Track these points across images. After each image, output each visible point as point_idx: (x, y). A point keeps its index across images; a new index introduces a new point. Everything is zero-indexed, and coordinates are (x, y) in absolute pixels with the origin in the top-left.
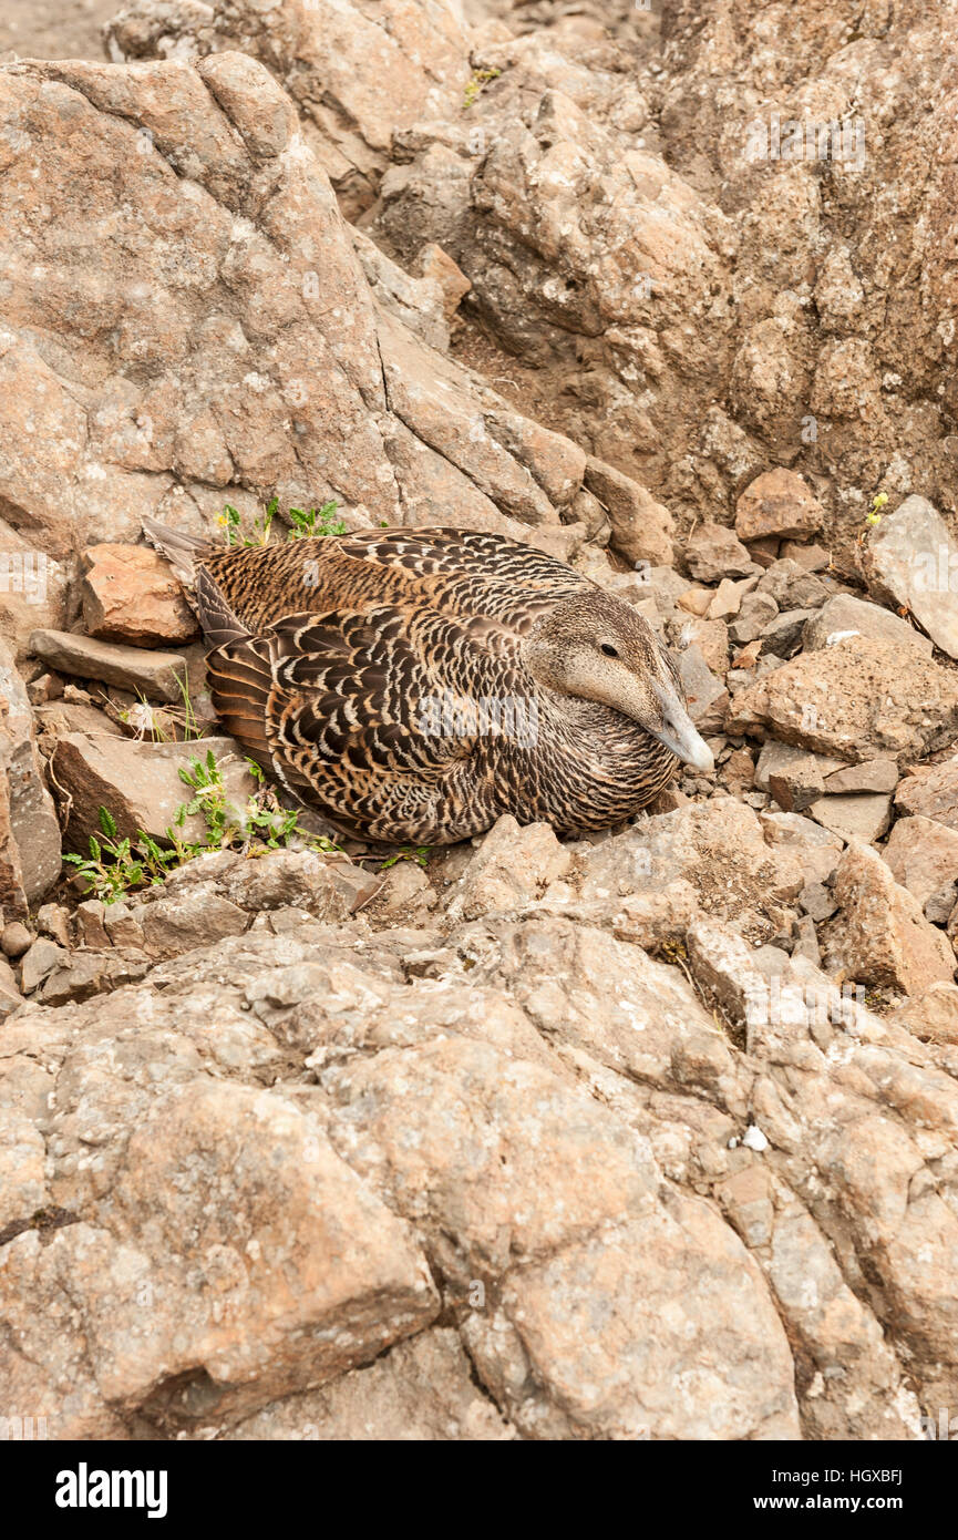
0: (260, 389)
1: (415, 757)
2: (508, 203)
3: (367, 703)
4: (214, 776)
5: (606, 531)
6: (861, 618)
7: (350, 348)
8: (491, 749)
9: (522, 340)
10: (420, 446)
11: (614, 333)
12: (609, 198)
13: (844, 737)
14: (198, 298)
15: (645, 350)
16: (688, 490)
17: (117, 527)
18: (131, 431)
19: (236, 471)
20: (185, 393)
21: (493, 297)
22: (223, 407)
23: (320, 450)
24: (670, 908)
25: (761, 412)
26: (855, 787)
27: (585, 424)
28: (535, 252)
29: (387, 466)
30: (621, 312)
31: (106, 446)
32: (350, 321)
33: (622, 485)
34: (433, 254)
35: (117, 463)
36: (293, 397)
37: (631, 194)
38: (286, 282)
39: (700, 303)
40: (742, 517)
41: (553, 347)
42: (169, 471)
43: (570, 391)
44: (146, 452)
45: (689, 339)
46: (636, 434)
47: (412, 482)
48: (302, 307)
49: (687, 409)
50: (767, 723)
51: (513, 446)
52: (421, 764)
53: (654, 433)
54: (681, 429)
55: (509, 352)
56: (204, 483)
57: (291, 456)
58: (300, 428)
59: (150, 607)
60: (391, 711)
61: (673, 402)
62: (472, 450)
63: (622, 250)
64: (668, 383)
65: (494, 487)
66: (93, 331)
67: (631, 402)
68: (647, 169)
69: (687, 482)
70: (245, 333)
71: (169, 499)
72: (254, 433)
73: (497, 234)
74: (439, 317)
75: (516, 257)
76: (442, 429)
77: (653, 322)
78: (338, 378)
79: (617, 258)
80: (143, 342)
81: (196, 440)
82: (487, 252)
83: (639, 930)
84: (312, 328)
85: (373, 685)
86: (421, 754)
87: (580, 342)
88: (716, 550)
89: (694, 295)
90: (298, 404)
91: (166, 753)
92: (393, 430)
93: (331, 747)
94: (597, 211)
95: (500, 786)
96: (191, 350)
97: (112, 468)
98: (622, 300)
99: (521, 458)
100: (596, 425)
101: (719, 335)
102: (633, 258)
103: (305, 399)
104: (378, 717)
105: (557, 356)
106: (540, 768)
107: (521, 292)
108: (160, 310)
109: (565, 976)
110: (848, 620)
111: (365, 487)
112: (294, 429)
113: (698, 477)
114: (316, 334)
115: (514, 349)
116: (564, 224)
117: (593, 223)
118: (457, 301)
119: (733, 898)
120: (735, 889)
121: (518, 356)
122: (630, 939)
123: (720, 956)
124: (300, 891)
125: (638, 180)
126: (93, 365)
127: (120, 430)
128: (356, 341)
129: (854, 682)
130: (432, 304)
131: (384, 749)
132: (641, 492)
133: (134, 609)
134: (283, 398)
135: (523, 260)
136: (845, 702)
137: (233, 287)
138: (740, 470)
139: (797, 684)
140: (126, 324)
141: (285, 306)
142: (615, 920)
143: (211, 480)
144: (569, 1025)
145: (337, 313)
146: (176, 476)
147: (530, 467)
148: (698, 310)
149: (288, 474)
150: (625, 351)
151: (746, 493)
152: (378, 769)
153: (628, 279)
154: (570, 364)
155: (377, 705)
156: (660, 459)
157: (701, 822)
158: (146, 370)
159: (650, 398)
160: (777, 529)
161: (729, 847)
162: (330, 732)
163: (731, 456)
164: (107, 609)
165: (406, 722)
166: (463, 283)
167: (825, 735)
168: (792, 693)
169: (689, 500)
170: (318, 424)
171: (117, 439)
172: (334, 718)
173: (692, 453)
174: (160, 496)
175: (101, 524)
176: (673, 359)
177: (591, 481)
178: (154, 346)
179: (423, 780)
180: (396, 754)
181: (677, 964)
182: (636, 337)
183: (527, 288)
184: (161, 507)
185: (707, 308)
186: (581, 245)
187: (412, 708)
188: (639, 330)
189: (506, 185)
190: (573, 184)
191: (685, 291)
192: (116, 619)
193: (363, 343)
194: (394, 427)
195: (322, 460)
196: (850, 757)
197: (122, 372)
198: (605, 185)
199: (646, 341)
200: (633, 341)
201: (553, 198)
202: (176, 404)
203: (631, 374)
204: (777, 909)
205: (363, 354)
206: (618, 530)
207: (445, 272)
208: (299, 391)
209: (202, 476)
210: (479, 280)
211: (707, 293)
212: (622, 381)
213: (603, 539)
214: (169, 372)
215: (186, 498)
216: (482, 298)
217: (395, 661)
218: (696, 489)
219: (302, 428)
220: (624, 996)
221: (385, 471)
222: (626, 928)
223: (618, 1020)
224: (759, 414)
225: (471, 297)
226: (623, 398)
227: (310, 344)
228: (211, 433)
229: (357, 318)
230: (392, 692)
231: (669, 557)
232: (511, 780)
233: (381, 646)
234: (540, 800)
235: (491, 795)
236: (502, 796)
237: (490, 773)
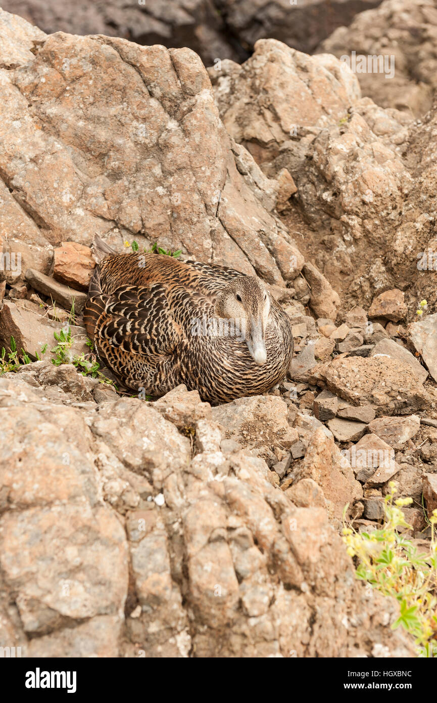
0: (161, 194)
1: (150, 349)
2: (318, 155)
3: (137, 323)
4: (68, 339)
5: (307, 297)
6: (394, 351)
7: (205, 185)
8: (182, 351)
9: (311, 217)
10: (226, 235)
11: (344, 217)
12: (360, 159)
13: (356, 393)
14: (145, 150)
15: (354, 226)
16: (355, 291)
17: (81, 237)
18: (101, 200)
19: (142, 228)
20: (129, 189)
21: (304, 197)
22: (144, 198)
23: (181, 227)
25: (394, 262)
26: (352, 416)
27: (324, 256)
28: (326, 180)
29: (209, 241)
30: (349, 208)
31: (87, 202)
32: (208, 173)
33: (317, 277)
34: (284, 172)
35: (90, 211)
36: (175, 200)
37: (371, 159)
38: (184, 150)
39: (385, 211)
40: (373, 307)
41: (323, 222)
42: (113, 221)
43: (323, 243)
44: (105, 210)
45: (376, 226)
46: (343, 264)
47: (218, 251)
48: (189, 163)
49: (367, 257)
50: (325, 380)
51: (270, 247)
52: (151, 352)
53: (350, 265)
54: (363, 266)
55: (306, 223)
56: (127, 229)
57: (168, 227)
58: (175, 214)
59: (78, 269)
60: (145, 328)
61: (362, 253)
62: (250, 244)
63: (356, 180)
64: (362, 244)
65: (256, 263)
66: (97, 153)
67: (344, 249)
68: (381, 150)
69: (356, 288)
70: (162, 168)
71: (111, 233)
72: (154, 212)
73: (312, 169)
74: (273, 197)
75: (318, 180)
76: (238, 230)
77: (361, 215)
78: (196, 197)
79: (354, 184)
80: (117, 163)
81: (128, 210)
82: (308, 177)
83: (177, 417)
84: (191, 173)
85: (142, 316)
86: (153, 348)
87: (333, 221)
88: (355, 317)
89: (383, 207)
90: (176, 204)
91: (53, 325)
92: (216, 226)
93: (117, 340)
94: (353, 164)
95: (182, 369)
96: (137, 171)
97: (88, 212)
98: (350, 202)
99: (272, 253)
100: (327, 257)
101: (391, 227)
102: (359, 184)
103: (179, 202)
104: (139, 330)
105: (323, 227)
106: (201, 363)
107: (315, 196)
108: (128, 151)
109: (124, 420)
110: (387, 350)
111: (197, 248)
112: (172, 215)
113: (361, 287)
114: (191, 175)
115: (308, 221)
116: (337, 167)
117: (350, 168)
118: (289, 195)
119: (261, 439)
120: (264, 436)
121: (309, 224)
122: (173, 421)
124: (63, 380)
125: (376, 154)
126: (94, 168)
127: (96, 197)
128: (209, 183)
129: (371, 372)
130: (272, 191)
131: (138, 344)
132: (326, 282)
133: (69, 267)
134: (170, 200)
135: (320, 182)
136: (364, 379)
137: (161, 148)
138: (379, 286)
139: (343, 366)
140: (111, 153)
141: (181, 160)
142: (167, 410)
143: (131, 229)
144: (109, 436)
145: (203, 169)
146: (116, 223)
147: (276, 258)
148: (384, 214)
149: (165, 234)
150: (346, 225)
151: (379, 297)
152: (133, 352)
153: (356, 194)
154: (327, 231)
155: (140, 325)
156: (350, 278)
157: (261, 404)
158: (115, 175)
159: (352, 249)
160: (384, 314)
161: (269, 417)
162: (118, 333)
163: (376, 279)
164: (56, 263)
165: (150, 333)
166: (294, 188)
167: (347, 390)
168: (339, 369)
169: (355, 297)
170: (182, 214)
171: (94, 200)
172: (121, 328)
173: (363, 277)
174: (107, 230)
175: (75, 234)
176: (367, 233)
177: (304, 272)
178: (121, 165)
179: (149, 361)
180: (142, 346)
181: (189, 437)
182: (352, 220)
183: (318, 194)
184: (106, 235)
185: (388, 214)
186: (341, 176)
187: (155, 326)
188: (354, 217)
189: (320, 147)
190: (348, 151)
191: (379, 203)
192: (60, 269)
193: (212, 185)
194: (217, 224)
195: (181, 231)
196: (355, 403)
197: (106, 174)
198: (359, 152)
199: (356, 222)
200: (350, 222)
201: (336, 154)
202: (124, 192)
203: (348, 238)
204: (278, 449)
205: (210, 189)
206: (312, 298)
207: (287, 182)
208: (177, 199)
209: (127, 226)
210: (301, 188)
211: (391, 208)
212: (344, 240)
213: (304, 300)
214: (125, 178)
215: (118, 234)
216: (300, 196)
217: (154, 307)
218: (359, 292)
219: (175, 215)
220: (148, 437)
221: (208, 243)
222: (171, 415)
223: (138, 444)
224: (393, 262)
225: (296, 195)
226: (342, 247)
227: (188, 179)
228: (136, 208)
229: (212, 173)
230: (149, 320)
231: (333, 315)
232: (187, 367)
233: (152, 300)
234: (200, 379)
235: (178, 373)
236: (182, 374)
237: (179, 363)
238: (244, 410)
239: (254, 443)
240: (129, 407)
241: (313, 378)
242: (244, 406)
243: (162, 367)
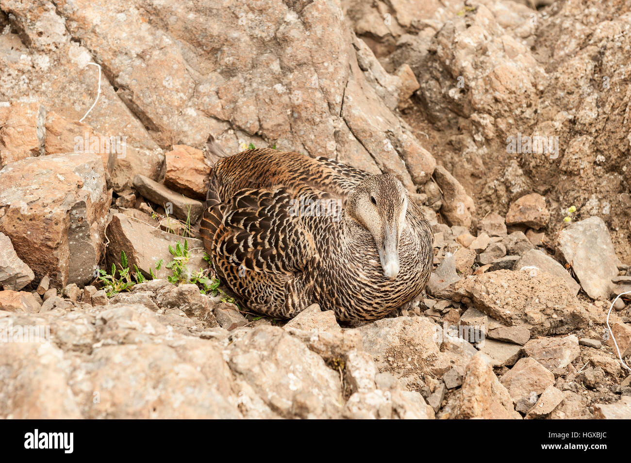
0: (280, 92)
1: (277, 266)
2: (443, 49)
3: (259, 236)
4: (185, 253)
5: (439, 203)
6: (543, 263)
7: (328, 82)
8: (314, 269)
9: (436, 116)
10: (351, 137)
11: (475, 116)
12: (489, 53)
13: (507, 312)
14: (262, 44)
15: (486, 125)
16: (489, 196)
17: (194, 139)
18: (214, 98)
19: (260, 129)
20: (245, 86)
21: (428, 94)
22: (261, 97)
23: (303, 128)
24: (342, 340)
25: (533, 164)
26: (504, 337)
27: (452, 158)
28: (450, 75)
29: (333, 143)
30: (480, 106)
31: (200, 101)
32: (331, 69)
33: (451, 181)
34: (405, 68)
35: (203, 111)
36: (295, 99)
37: (501, 53)
38: (305, 45)
39: (519, 109)
40: (511, 213)
41: (449, 122)
42: (228, 121)
43: (450, 143)
44: (219, 109)
45: (510, 125)
46: (474, 166)
47: (343, 153)
48: (310, 58)
49: (501, 159)
50: (471, 297)
51: (399, 149)
52: (278, 268)
53: (482, 168)
54: (496, 168)
55: (430, 122)
56: (243, 131)
57: (288, 127)
58: (295, 115)
59: (191, 175)
60: (270, 241)
61: (495, 154)
62: (377, 146)
63: (487, 76)
64: (495, 145)
65: (384, 166)
66: (209, 48)
67: (475, 151)
68: (512, 44)
69: (490, 192)
70: (280, 65)
71: (225, 135)
72: (273, 112)
73: (436, 65)
74: (396, 95)
75: (443, 76)
76: (364, 131)
77: (494, 113)
78: (319, 95)
79: (484, 80)
80: (231, 58)
81: (244, 109)
82: (431, 73)
83: (323, 348)
84: (312, 69)
85: (264, 226)
87: (461, 120)
88: (492, 225)
89: (517, 104)
90: (296, 103)
91: (168, 237)
92: (340, 126)
93: (238, 257)
94: (482, 58)
95: (316, 289)
96: (253, 67)
97: (200, 112)
98: (481, 100)
99: (402, 155)
100: (456, 159)
101: (526, 126)
102: (491, 80)
103: (300, 101)
104: (262, 244)
105: (449, 126)
106: (337, 282)
107: (440, 93)
108: (243, 45)
109: (265, 353)
110: (535, 261)
111: (320, 150)
112: (292, 115)
113: (496, 191)
114: (313, 72)
115: (432, 120)
116: (465, 61)
117: (479, 63)
118: (411, 93)
119: (409, 366)
120: (412, 363)
121: (433, 124)
122: (318, 352)
123: (358, 369)
124: (185, 302)
125: (506, 48)
126: (206, 64)
127: (209, 96)
128: (332, 80)
129: (522, 287)
130: (394, 88)
131: (262, 260)
132: (459, 187)
133: (182, 173)
134: (290, 98)
135: (445, 78)
136: (515, 295)
137: (280, 42)
138: (516, 190)
139: (491, 280)
140: (225, 48)
141: (302, 55)
142: (312, 339)
143: (247, 130)
144: (251, 373)
145: (326, 64)
146: (231, 124)
147: (405, 161)
148: (518, 112)
149: (285, 136)
150: (477, 124)
151: (516, 202)
152: (257, 269)
153: (487, 91)
154: (455, 131)
155: (263, 238)
156: (482, 181)
157: (407, 327)
158: (229, 72)
159: (484, 150)
160: (524, 220)
161: (417, 341)
162: (239, 250)
163: (513, 182)
164: (168, 169)
165: (276, 246)
166: (415, 84)
167: (497, 307)
168: (487, 284)
169: (489, 202)
170: (304, 114)
171: (206, 99)
172: (242, 244)
173: (497, 180)
174: (221, 132)
175: (186, 136)
176: (500, 134)
177: (436, 176)
178: (236, 61)
179: (273, 281)
180: (267, 262)
181: (338, 371)
182: (484, 118)
183: (443, 91)
184: (220, 137)
185: (522, 112)
186: (470, 72)
187: (281, 237)
188: (486, 115)
189: (444, 41)
190: (476, 45)
191: (513, 101)
192: (172, 175)
193: (335, 82)
194: (341, 125)
195: (302, 133)
196: (507, 322)
197: (219, 71)
198: (488, 46)
199: (488, 121)
200: (481, 121)
201: (463, 48)
202: (239, 90)
203: (479, 138)
204: (430, 377)
205: (334, 87)
206: (445, 204)
207: (408, 78)
208: (298, 97)
209: (243, 127)
210: (424, 85)
211: (525, 105)
212: (474, 140)
213: (436, 207)
214: (240, 75)
215: (233, 136)
216: (423, 94)
217: (277, 215)
218: (493, 197)
219: (296, 115)
220: (294, 372)
221: (331, 145)
222: (316, 345)
223: (283, 381)
224: (531, 165)
225: (418, 93)
226: (472, 148)
227: (309, 76)
228: (252, 108)
229: (335, 69)
230: (273, 230)
231: (468, 223)
232: (322, 288)
233: (274, 207)
234: (337, 300)
235: (311, 293)
236: (317, 294)
237: (312, 282)
238: (388, 333)
239: (402, 371)
240: (270, 338)
241: (457, 294)
242: (387, 329)
243: (293, 287)
